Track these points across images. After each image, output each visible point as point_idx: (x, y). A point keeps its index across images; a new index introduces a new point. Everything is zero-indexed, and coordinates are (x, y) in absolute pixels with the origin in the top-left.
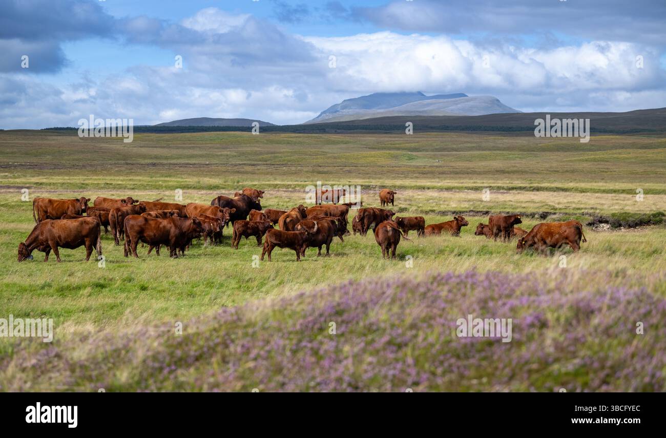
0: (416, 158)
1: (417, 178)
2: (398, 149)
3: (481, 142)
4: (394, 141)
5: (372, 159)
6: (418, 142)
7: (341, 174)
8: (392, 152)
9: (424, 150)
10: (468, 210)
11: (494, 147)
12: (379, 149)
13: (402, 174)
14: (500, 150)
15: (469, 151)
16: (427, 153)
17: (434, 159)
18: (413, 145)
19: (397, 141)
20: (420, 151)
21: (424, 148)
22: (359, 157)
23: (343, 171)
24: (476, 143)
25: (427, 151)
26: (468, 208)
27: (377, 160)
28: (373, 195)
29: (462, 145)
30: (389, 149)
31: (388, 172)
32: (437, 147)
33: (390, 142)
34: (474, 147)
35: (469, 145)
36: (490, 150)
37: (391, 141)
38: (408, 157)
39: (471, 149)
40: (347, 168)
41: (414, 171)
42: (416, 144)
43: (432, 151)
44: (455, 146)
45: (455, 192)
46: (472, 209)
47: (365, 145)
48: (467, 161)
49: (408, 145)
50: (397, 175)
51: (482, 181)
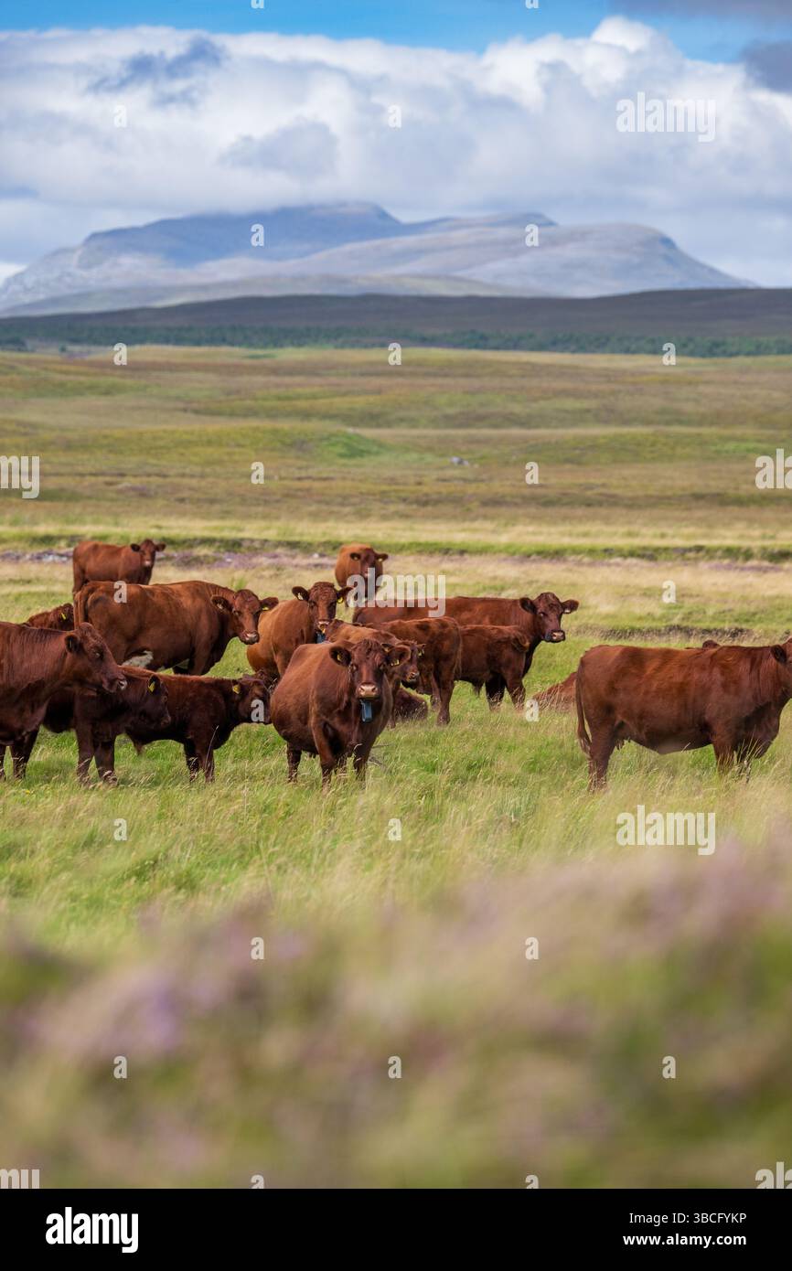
0: (375, 449)
1: (405, 516)
2: (306, 415)
3: (613, 393)
4: (287, 386)
5: (210, 450)
6: (379, 392)
7: (112, 500)
8: (285, 425)
9: (402, 420)
10: (662, 625)
11: (663, 412)
12: (233, 414)
13: (342, 505)
14: (689, 423)
15: (574, 424)
16: (415, 432)
17: (443, 456)
18: (360, 402)
19: (300, 385)
20: (389, 425)
21: (402, 414)
22: (161, 443)
23: (120, 492)
24: (596, 395)
25: (413, 423)
26: (660, 619)
27: (229, 454)
28: (272, 572)
29: (542, 403)
30: (272, 414)
31: (287, 496)
32: (451, 411)
33: (274, 392)
34: (588, 411)
35: (570, 404)
36: (648, 422)
37: (278, 386)
38: (346, 445)
39: (579, 418)
40: (128, 482)
41: (383, 493)
42: (371, 399)
43: (434, 423)
44: (517, 408)
45: (580, 564)
46: (676, 621)
47: (178, 398)
48: (568, 461)
49: (341, 403)
50: (324, 507)
51: (658, 531)
